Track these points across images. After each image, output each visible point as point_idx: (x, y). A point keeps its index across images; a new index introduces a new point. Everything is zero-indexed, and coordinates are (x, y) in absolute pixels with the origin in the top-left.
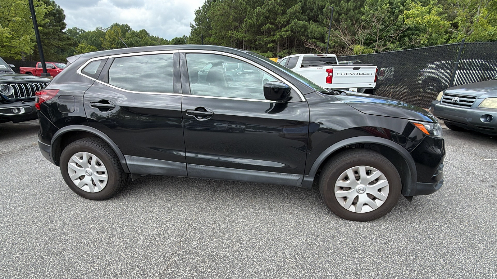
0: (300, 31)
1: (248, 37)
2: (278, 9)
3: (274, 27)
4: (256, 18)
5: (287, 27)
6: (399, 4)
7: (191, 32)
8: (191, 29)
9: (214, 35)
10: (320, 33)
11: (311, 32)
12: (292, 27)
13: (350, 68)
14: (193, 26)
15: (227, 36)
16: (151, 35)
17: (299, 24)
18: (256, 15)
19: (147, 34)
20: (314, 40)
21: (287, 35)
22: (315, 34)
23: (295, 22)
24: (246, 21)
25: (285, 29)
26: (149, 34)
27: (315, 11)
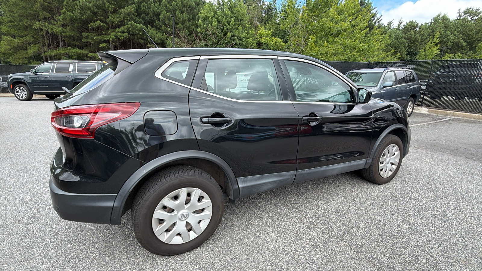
1: (69, 32)
2: (108, 7)
3: (106, 26)
4: (79, 11)
5: (122, 28)
6: (226, 23)
9: (7, 23)
10: (160, 39)
15: (33, 27)
17: (137, 26)
18: (79, 8)
21: (124, 37)
23: (131, 24)
24: (64, 13)
25: (120, 30)
27: (151, 16)
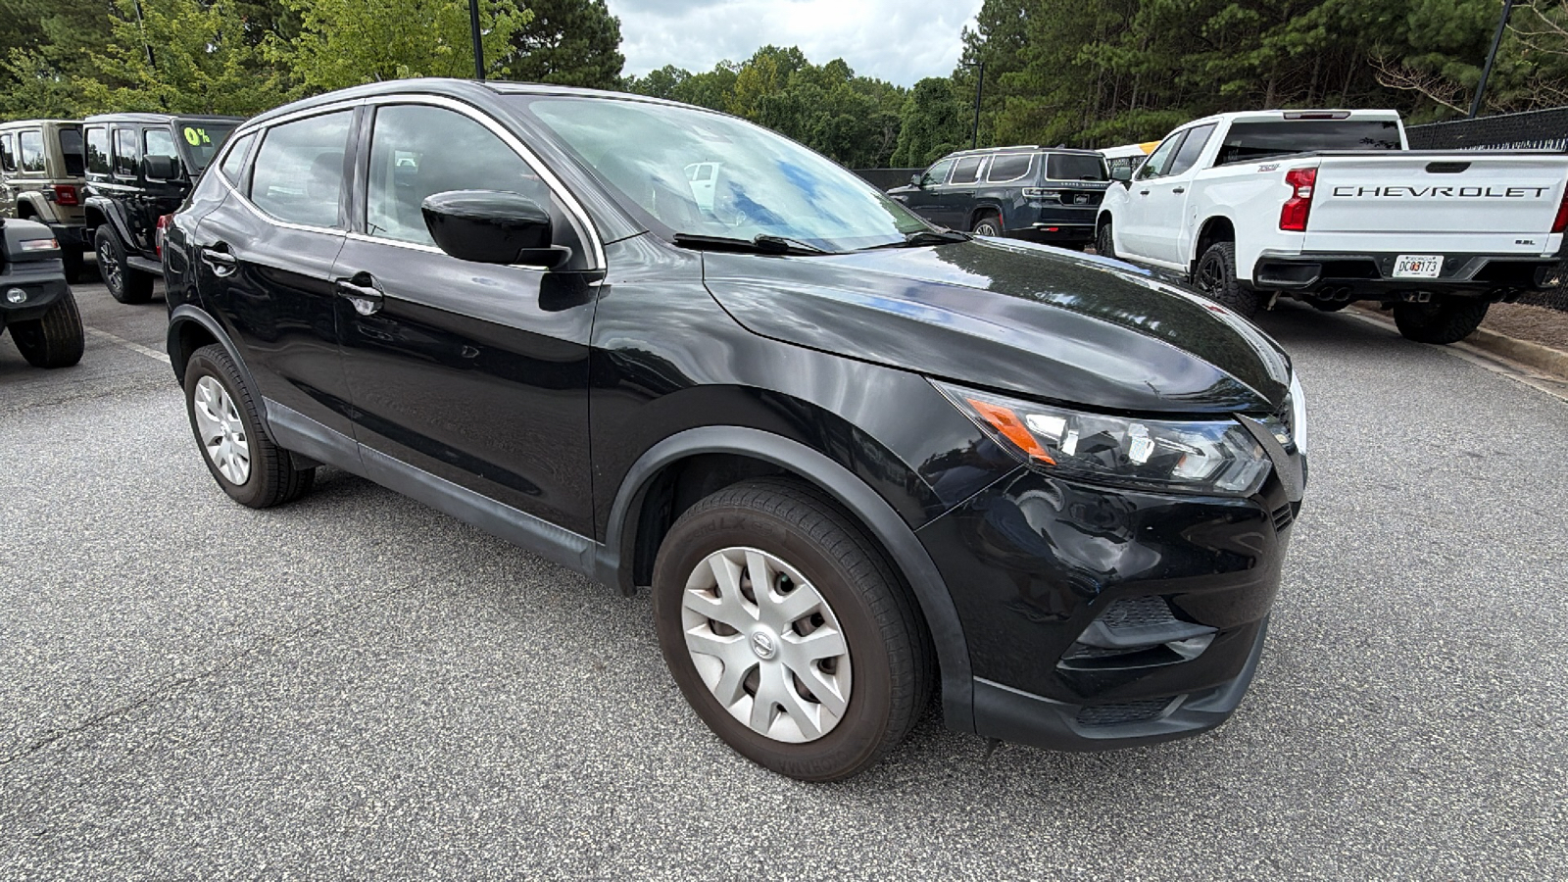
0: (1373, 22)
3: (1257, 17)
5: (1313, 14)
7: (962, 58)
8: (965, 48)
9: (1031, 62)
10: (1467, 25)
11: (1422, 26)
12: (1337, 11)
13: (1416, 165)
14: (971, 38)
15: (1074, 63)
16: (856, 76)
19: (848, 72)
20: (1431, 57)
21: (1307, 44)
22: (1442, 32)
26: (853, 72)
